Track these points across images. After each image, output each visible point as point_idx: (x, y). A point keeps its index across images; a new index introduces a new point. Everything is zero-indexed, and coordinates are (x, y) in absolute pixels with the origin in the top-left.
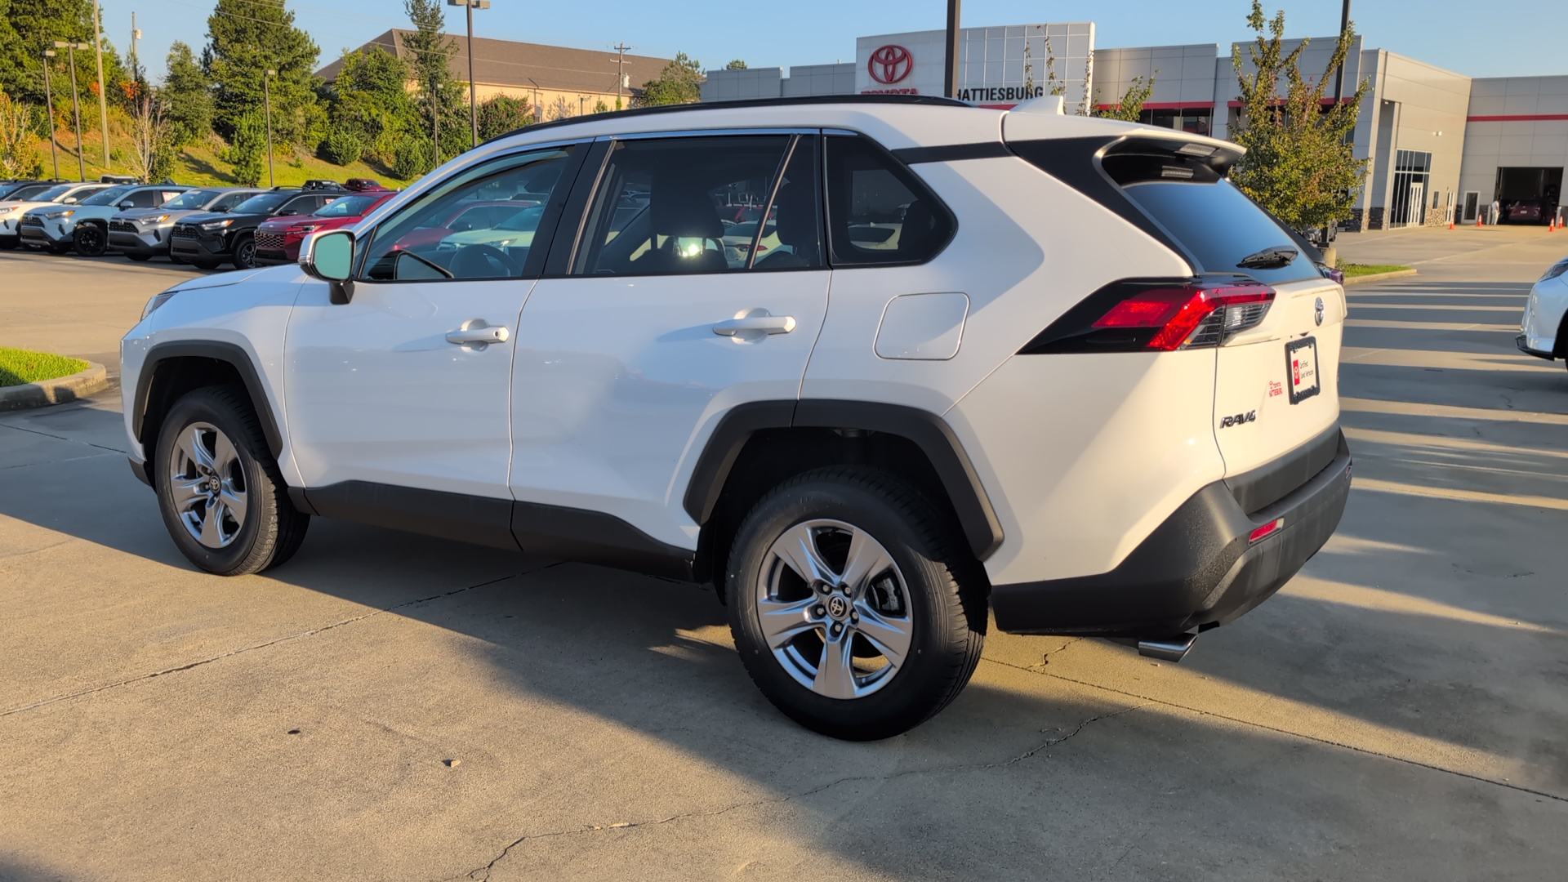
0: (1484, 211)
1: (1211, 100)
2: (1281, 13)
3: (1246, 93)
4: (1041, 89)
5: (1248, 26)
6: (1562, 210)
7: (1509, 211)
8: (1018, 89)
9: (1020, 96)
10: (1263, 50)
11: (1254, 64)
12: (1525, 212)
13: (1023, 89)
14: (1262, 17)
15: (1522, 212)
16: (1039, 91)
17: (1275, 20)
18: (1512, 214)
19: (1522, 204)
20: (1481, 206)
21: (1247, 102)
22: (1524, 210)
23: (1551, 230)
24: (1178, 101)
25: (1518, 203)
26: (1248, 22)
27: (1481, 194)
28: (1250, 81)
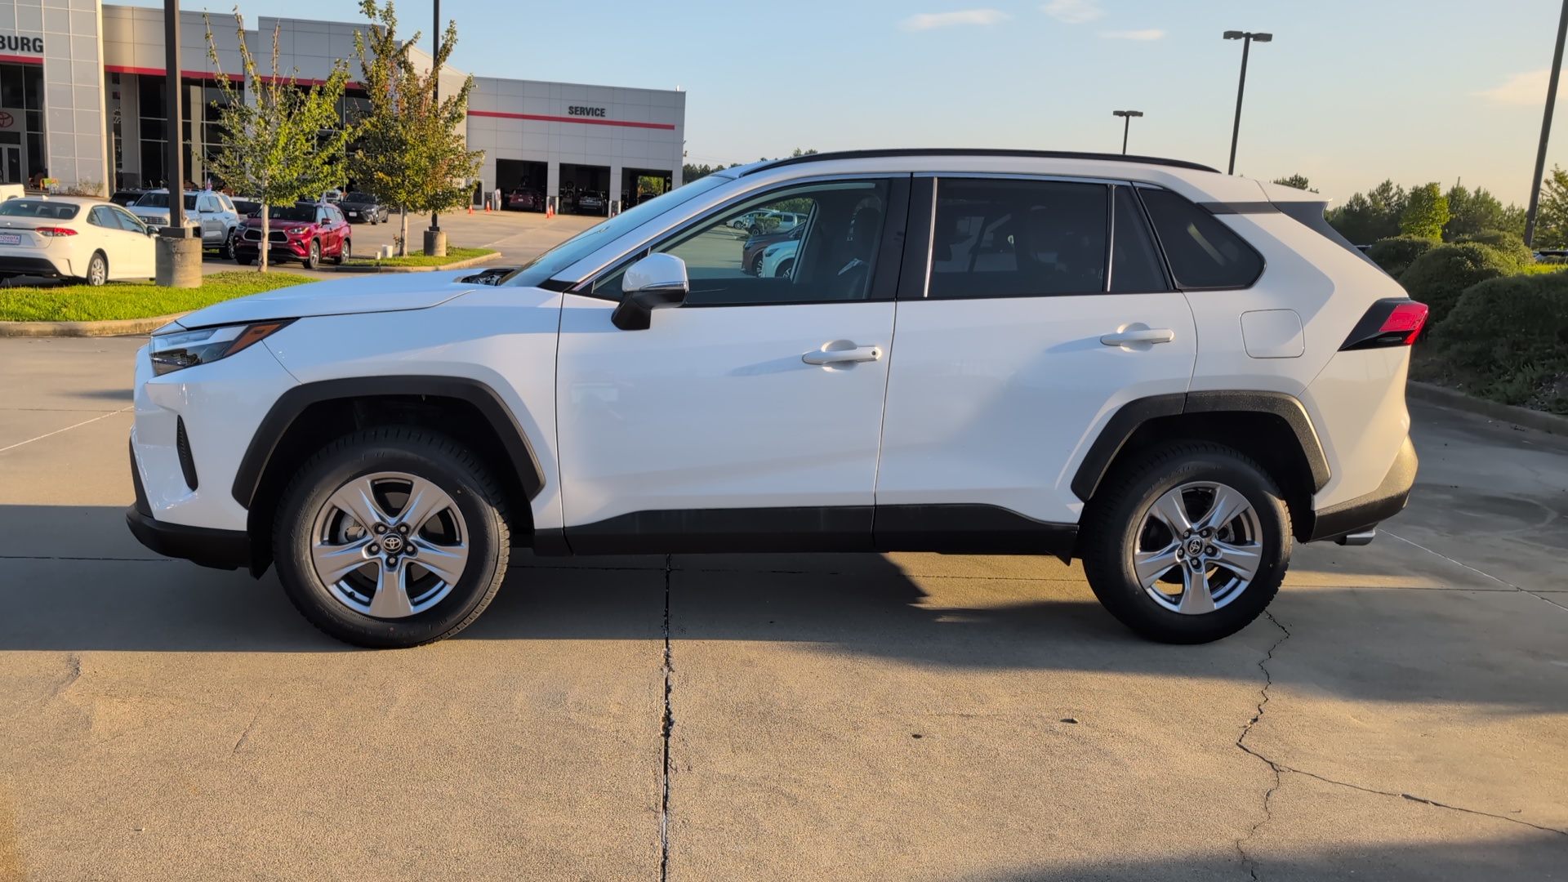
0: (489, 197)
1: (241, 73)
2: (390, 4)
3: (369, 79)
4: (41, 41)
5: (361, 12)
6: (550, 200)
7: (509, 199)
8: (9, 38)
9: (13, 46)
10: (378, 39)
11: (372, 50)
12: (522, 200)
13: (16, 38)
14: (374, 5)
15: (520, 200)
16: (38, 43)
17: (385, 10)
18: (512, 201)
19: (519, 192)
20: (485, 193)
21: (371, 88)
22: (521, 198)
23: (548, 217)
24: (205, 71)
25: (515, 192)
26: (362, 8)
27: (486, 183)
28: (372, 67)
